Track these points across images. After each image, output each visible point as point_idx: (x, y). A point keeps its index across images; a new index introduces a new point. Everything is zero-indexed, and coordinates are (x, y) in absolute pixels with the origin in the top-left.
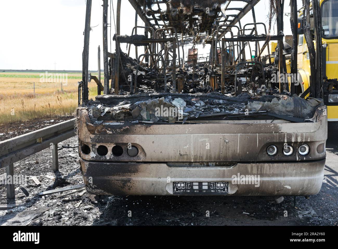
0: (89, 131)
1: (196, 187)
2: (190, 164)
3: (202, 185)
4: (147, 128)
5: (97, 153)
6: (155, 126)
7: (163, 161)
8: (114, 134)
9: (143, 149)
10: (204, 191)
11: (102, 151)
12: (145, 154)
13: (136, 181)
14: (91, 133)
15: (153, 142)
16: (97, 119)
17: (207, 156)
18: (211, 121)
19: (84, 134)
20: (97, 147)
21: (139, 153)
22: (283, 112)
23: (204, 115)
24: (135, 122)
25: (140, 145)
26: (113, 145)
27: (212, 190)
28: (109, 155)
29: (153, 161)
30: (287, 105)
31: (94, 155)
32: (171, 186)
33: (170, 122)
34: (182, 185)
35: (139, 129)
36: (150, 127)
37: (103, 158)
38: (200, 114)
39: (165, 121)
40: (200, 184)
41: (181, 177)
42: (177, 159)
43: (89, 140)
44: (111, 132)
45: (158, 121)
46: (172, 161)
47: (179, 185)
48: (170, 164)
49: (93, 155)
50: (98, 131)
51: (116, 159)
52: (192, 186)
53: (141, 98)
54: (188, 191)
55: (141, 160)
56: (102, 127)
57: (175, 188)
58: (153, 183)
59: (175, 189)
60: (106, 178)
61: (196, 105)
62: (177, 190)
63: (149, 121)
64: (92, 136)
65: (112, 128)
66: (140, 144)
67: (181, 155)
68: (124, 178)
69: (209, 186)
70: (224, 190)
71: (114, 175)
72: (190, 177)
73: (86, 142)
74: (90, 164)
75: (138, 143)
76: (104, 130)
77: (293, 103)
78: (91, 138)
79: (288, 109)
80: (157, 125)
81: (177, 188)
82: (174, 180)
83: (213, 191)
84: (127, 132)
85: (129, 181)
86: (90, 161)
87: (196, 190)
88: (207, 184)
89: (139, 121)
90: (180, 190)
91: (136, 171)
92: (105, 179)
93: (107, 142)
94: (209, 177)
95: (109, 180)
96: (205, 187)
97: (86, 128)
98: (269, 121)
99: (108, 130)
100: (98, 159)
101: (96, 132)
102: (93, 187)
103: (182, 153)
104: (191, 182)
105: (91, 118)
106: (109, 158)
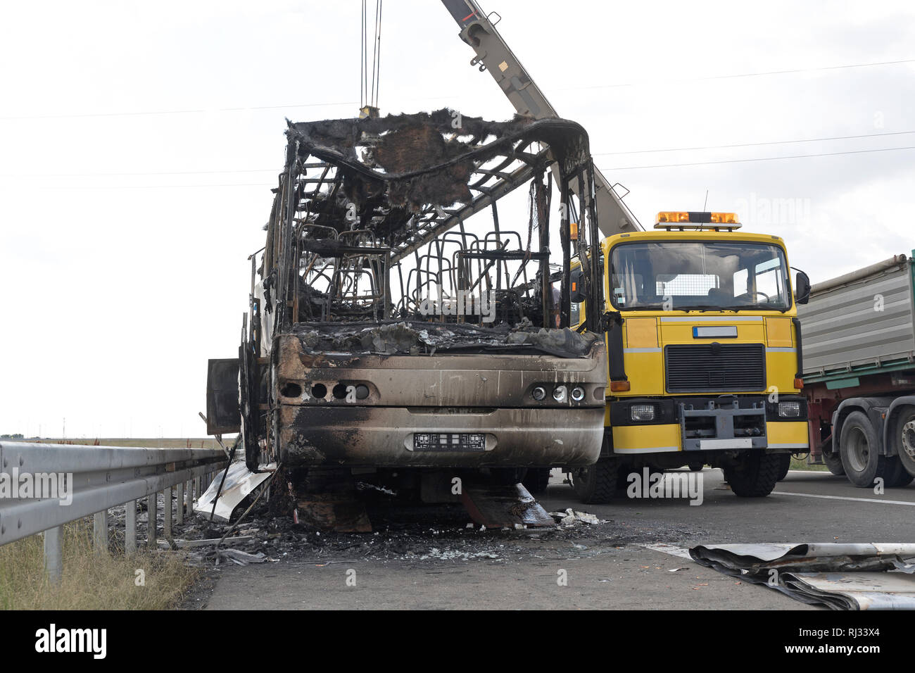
0: (304, 363)
1: (443, 441)
2: (436, 409)
3: (452, 439)
4: (383, 359)
5: (312, 395)
6: (394, 357)
7: (403, 405)
8: (338, 367)
9: (376, 389)
10: (454, 447)
11: (319, 391)
12: (379, 396)
13: (366, 431)
14: (306, 366)
15: (391, 379)
16: (312, 349)
17: (459, 399)
19: (295, 367)
20: (313, 385)
21: (370, 395)
22: (553, 347)
23: (455, 345)
24: (365, 352)
25: (373, 384)
26: (335, 384)
27: (465, 445)
28: (329, 397)
29: (389, 404)
30: (557, 337)
31: (309, 398)
32: (411, 441)
33: (411, 354)
34: (426, 438)
35: (373, 362)
36: (387, 359)
37: (321, 401)
38: (452, 345)
39: (405, 353)
40: (449, 435)
41: (425, 427)
42: (421, 402)
43: (303, 376)
44: (334, 365)
45: (396, 353)
46: (415, 404)
47: (422, 438)
48: (413, 408)
49: (305, 397)
50: (318, 364)
51: (339, 401)
52: (438, 440)
54: (434, 447)
55: (374, 403)
56: (323, 358)
57: (416, 443)
58: (389, 434)
59: (417, 445)
60: (324, 428)
61: (444, 335)
62: (419, 445)
63: (384, 352)
64: (308, 370)
65: (336, 359)
66: (374, 382)
67: (426, 397)
68: (349, 428)
69: (460, 440)
70: (479, 445)
71: (334, 424)
72: (437, 427)
73: (297, 380)
74: (301, 410)
75: (370, 380)
76: (325, 362)
77: (564, 336)
78: (306, 374)
79: (557, 343)
81: (418, 443)
82: (415, 430)
83: (465, 446)
84: (356, 364)
85: (356, 432)
86: (301, 405)
87: (444, 445)
88: (457, 436)
89: (371, 352)
90: (422, 444)
91: (365, 418)
92: (322, 430)
93: (328, 379)
94: (462, 427)
95: (328, 431)
96: (455, 442)
97: (299, 360)
98: (537, 357)
99: (331, 362)
100: (314, 402)
101: (314, 365)
102: (303, 442)
103: (428, 394)
104: (439, 434)
105: (303, 347)
106: (329, 400)
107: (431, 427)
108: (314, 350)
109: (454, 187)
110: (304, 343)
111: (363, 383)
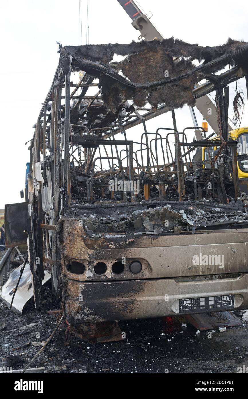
0: (87, 245)
1: (202, 304)
2: (194, 278)
3: (209, 301)
4: (154, 239)
5: (94, 272)
6: (162, 237)
7: (170, 276)
8: (116, 248)
9: (149, 264)
10: (210, 307)
11: (100, 269)
12: (151, 270)
13: (141, 301)
14: (89, 248)
15: (160, 256)
16: (93, 231)
17: (215, 268)
18: (215, 230)
19: (79, 249)
20: (95, 264)
21: (143, 269)
24: (138, 233)
25: (145, 260)
26: (114, 262)
27: (219, 304)
28: (109, 274)
29: (160, 277)
31: (92, 275)
32: (177, 305)
33: (175, 233)
34: (189, 302)
35: (145, 241)
36: (157, 238)
37: (102, 277)
39: (170, 232)
40: (207, 299)
41: (189, 293)
42: (185, 273)
43: (87, 257)
44: (113, 247)
45: (162, 232)
46: (180, 275)
47: (185, 302)
48: (178, 278)
49: (89, 274)
50: (99, 246)
51: (118, 277)
52: (198, 303)
53: (132, 207)
54: (195, 308)
55: (147, 277)
56: (103, 240)
57: (181, 306)
58: (160, 302)
59: (181, 308)
60: (106, 300)
61: (197, 214)
62: (183, 308)
63: (153, 232)
64: (91, 252)
65: (115, 240)
66: (146, 259)
67: (189, 268)
68: (127, 299)
69: (215, 301)
70: (230, 303)
71: (114, 296)
72: (198, 293)
73: (80, 260)
74: (86, 286)
75: (143, 258)
76: (105, 244)
78: (89, 254)
80: (164, 236)
81: (183, 306)
82: (181, 296)
83: (219, 306)
84: (132, 245)
85: (133, 302)
86: (86, 281)
87: (203, 306)
88: (213, 298)
89: (143, 233)
90: (186, 307)
91: (140, 290)
92: (104, 302)
93: (108, 258)
94: (217, 291)
95: (109, 303)
96: (212, 303)
97: (82, 243)
99: (110, 244)
100: (96, 279)
101: (96, 247)
102: (88, 313)
103: (190, 266)
104: (198, 298)
105: (85, 231)
106: (109, 277)
107: (193, 293)
108: (95, 232)
109: (182, 93)
110: (86, 227)
111: (137, 260)
